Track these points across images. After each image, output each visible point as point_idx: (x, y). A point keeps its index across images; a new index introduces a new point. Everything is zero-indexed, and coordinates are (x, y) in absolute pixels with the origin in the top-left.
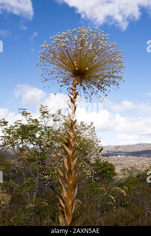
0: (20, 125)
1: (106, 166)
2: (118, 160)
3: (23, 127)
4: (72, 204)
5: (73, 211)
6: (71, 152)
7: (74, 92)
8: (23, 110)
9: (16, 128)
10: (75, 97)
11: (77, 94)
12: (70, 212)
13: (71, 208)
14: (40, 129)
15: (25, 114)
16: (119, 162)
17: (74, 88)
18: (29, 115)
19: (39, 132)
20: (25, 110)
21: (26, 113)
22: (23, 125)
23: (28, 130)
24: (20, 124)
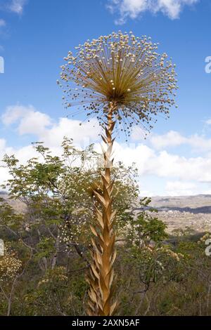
0: (35, 165)
1: (155, 224)
2: (169, 217)
3: (40, 167)
4: (110, 273)
5: (110, 284)
6: (108, 203)
7: (110, 121)
8: (38, 144)
9: (29, 168)
10: (112, 129)
11: (113, 124)
12: (107, 284)
13: (107, 279)
14: (63, 171)
15: (41, 149)
16: (170, 220)
17: (110, 116)
18: (46, 151)
19: (61, 175)
20: (41, 144)
21: (43, 148)
22: (40, 164)
23: (47, 171)
24: (36, 163)
